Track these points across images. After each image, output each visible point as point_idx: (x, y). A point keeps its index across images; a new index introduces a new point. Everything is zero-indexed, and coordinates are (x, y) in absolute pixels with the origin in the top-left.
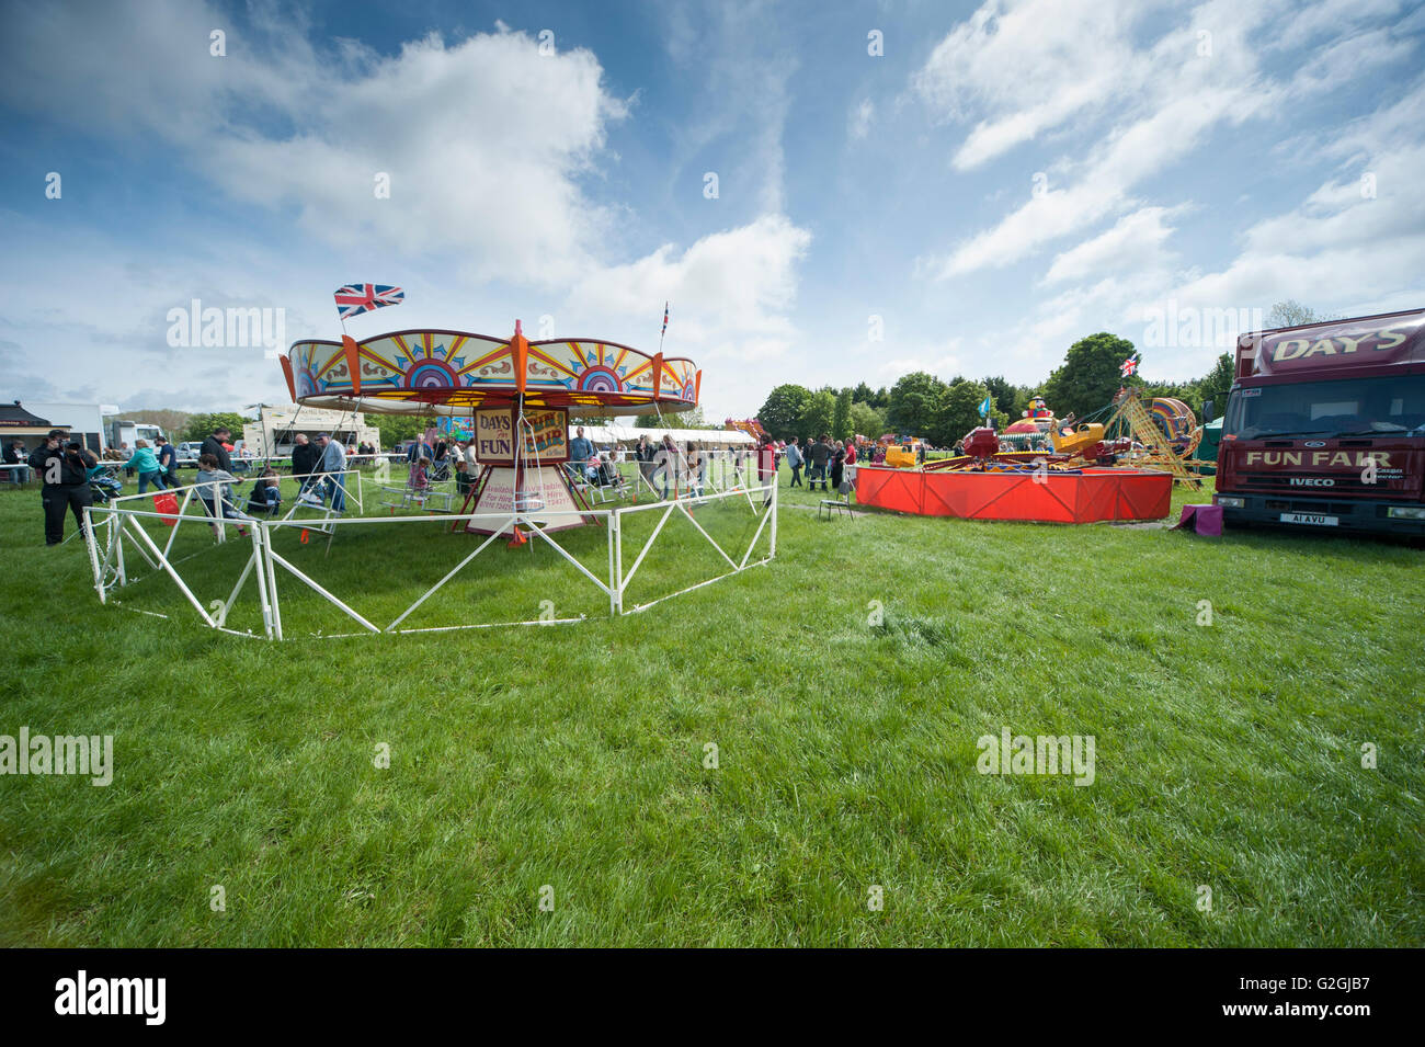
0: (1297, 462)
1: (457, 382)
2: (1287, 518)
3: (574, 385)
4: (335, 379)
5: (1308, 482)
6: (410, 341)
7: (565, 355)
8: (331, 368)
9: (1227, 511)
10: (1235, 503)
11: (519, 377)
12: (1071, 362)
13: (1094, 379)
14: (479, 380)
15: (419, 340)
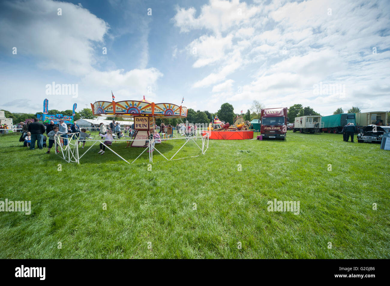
0: (270, 129)
1: (139, 112)
2: (270, 137)
3: (164, 113)
4: (109, 110)
5: (272, 132)
6: (129, 103)
7: (162, 107)
8: (108, 107)
9: (263, 136)
10: (264, 135)
11: (153, 111)
12: (222, 109)
13: (226, 112)
14: (143, 112)
15: (131, 103)
